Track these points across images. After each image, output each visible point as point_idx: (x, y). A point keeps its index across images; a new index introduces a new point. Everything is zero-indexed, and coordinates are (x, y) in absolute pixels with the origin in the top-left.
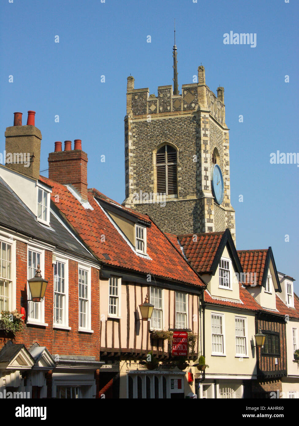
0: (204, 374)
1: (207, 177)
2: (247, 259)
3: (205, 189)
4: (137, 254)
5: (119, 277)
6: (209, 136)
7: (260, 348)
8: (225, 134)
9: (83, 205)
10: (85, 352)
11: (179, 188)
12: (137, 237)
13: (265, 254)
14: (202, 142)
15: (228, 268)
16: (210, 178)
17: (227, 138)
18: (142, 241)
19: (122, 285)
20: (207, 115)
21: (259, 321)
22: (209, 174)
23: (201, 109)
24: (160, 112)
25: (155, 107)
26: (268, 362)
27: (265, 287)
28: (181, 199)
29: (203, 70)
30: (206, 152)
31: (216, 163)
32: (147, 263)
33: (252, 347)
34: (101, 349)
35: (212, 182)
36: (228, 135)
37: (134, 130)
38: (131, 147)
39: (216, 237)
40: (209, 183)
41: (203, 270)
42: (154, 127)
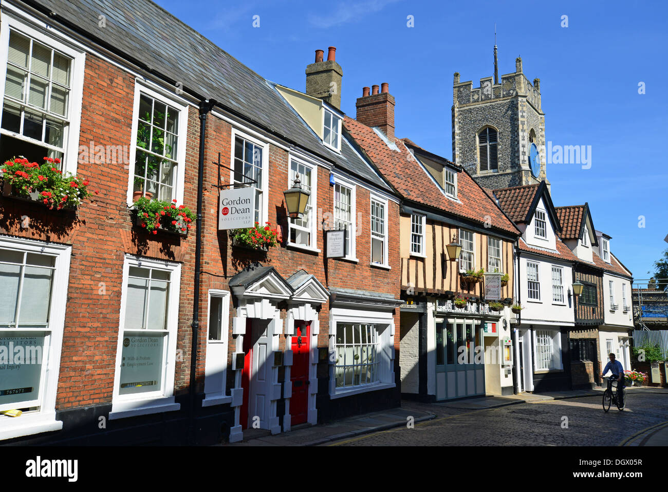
0: (519, 319)
1: (525, 153)
2: (563, 214)
3: (522, 163)
4: (446, 196)
5: (424, 215)
6: (526, 117)
7: (577, 297)
8: (541, 118)
9: (388, 146)
10: (380, 289)
11: (499, 163)
12: (447, 180)
13: (582, 209)
14: (520, 122)
15: (544, 219)
16: (527, 154)
17: (542, 121)
18: (453, 186)
19: (427, 224)
20: (524, 99)
21: (576, 273)
22: (526, 150)
23: (519, 94)
24: (482, 100)
25: (478, 96)
26: (586, 310)
27: (582, 239)
28: (501, 172)
29: (520, 61)
30: (523, 131)
31: (532, 142)
32: (457, 206)
33: (569, 296)
34: (401, 287)
35: (529, 157)
36: (544, 119)
37: (460, 117)
38: (457, 131)
39: (532, 189)
40: (526, 158)
41: (518, 220)
42: (477, 113)
